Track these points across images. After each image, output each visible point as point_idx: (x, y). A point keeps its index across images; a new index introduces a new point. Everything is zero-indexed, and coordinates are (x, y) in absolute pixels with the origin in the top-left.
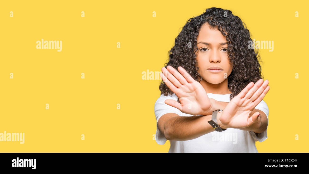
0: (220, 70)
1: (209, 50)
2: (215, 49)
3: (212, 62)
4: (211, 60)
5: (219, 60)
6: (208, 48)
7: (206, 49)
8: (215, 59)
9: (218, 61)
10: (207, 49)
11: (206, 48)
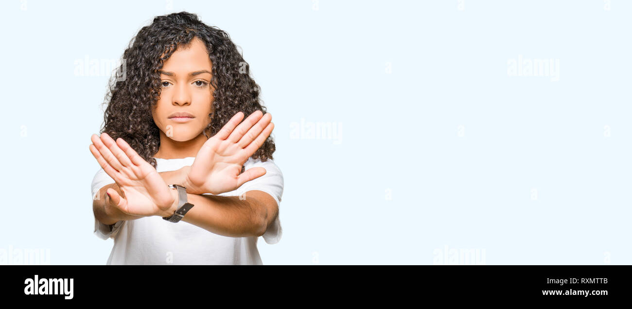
0: (188, 117)
1: (172, 84)
2: (182, 83)
3: (176, 104)
4: (174, 101)
5: (189, 102)
6: (171, 82)
7: (168, 83)
8: (181, 99)
9: (186, 103)
10: (170, 84)
11: (167, 81)
